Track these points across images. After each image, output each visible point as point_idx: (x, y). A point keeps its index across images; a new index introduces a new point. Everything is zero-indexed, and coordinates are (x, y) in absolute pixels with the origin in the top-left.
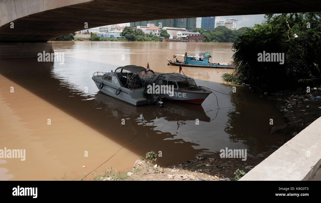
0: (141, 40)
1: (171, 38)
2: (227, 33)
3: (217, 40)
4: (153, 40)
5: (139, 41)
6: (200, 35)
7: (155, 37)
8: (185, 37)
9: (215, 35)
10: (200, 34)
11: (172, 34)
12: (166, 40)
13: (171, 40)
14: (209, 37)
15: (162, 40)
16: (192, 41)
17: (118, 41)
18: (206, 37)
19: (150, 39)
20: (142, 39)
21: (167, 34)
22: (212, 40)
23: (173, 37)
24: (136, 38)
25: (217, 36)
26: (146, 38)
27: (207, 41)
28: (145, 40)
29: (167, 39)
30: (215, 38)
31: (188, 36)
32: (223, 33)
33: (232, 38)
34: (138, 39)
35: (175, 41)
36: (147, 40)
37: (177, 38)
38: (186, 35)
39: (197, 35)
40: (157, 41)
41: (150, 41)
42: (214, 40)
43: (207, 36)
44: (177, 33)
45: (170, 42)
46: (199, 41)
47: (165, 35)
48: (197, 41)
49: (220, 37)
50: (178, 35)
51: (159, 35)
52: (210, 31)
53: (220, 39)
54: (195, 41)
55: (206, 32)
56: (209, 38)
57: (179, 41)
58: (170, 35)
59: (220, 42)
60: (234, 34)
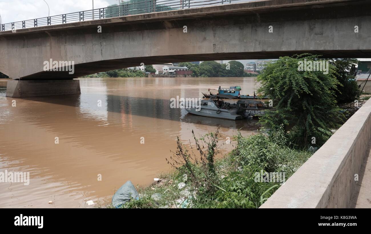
0: (124, 76)
1: (157, 73)
2: (216, 68)
3: (206, 74)
4: (137, 75)
5: (122, 76)
6: (187, 70)
7: (140, 73)
8: (172, 72)
9: (203, 69)
10: (188, 68)
11: (158, 70)
12: (152, 76)
13: (157, 76)
14: (198, 71)
15: (148, 76)
16: (180, 76)
17: (99, 77)
18: (194, 72)
19: (135, 74)
20: (126, 75)
21: (153, 69)
22: (201, 74)
23: (159, 72)
24: (119, 74)
25: (206, 71)
26: (129, 74)
27: (196, 76)
28: (129, 76)
29: (153, 74)
30: (204, 73)
31: (175, 71)
32: (211, 68)
33: (221, 72)
34: (122, 75)
35: (162, 76)
36: (131, 76)
37: (163, 73)
38: (173, 70)
39: (185, 70)
40: (142, 76)
41: (135, 76)
42: (203, 75)
43: (196, 70)
44: (163, 68)
45: (156, 77)
46: (188, 75)
47: (150, 70)
48: (185, 77)
49: (209, 71)
50: (165, 70)
51: (144, 71)
52: (198, 65)
53: (209, 74)
54: (183, 76)
55: (194, 66)
56: (198, 73)
57: (166, 76)
58: (156, 70)
59: (209, 76)
60: (223, 68)
